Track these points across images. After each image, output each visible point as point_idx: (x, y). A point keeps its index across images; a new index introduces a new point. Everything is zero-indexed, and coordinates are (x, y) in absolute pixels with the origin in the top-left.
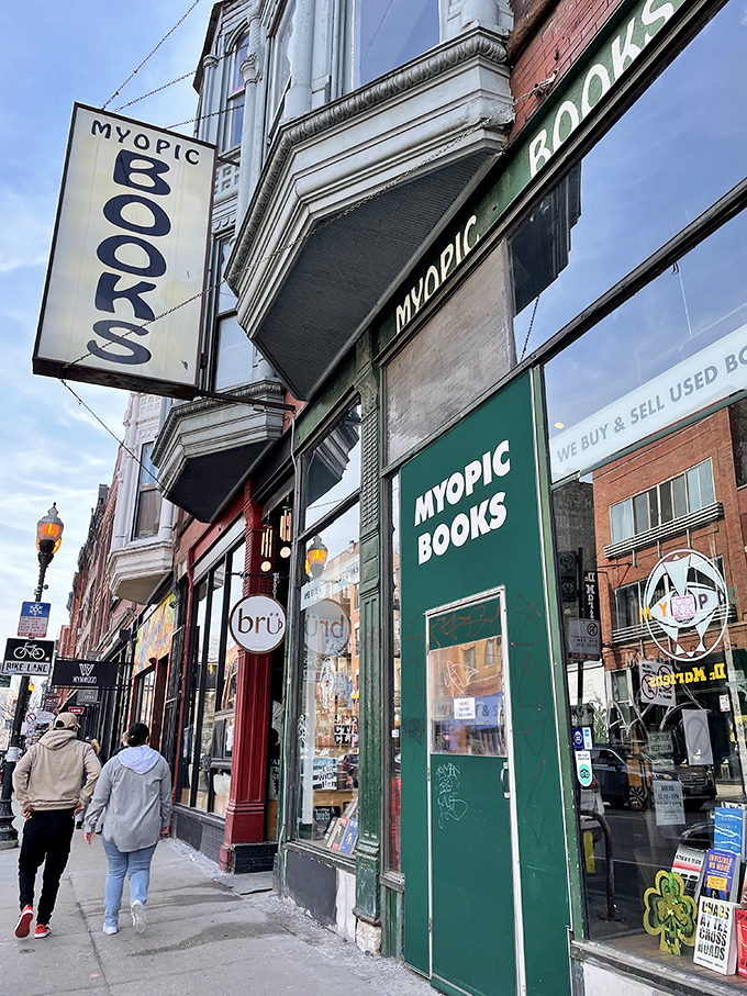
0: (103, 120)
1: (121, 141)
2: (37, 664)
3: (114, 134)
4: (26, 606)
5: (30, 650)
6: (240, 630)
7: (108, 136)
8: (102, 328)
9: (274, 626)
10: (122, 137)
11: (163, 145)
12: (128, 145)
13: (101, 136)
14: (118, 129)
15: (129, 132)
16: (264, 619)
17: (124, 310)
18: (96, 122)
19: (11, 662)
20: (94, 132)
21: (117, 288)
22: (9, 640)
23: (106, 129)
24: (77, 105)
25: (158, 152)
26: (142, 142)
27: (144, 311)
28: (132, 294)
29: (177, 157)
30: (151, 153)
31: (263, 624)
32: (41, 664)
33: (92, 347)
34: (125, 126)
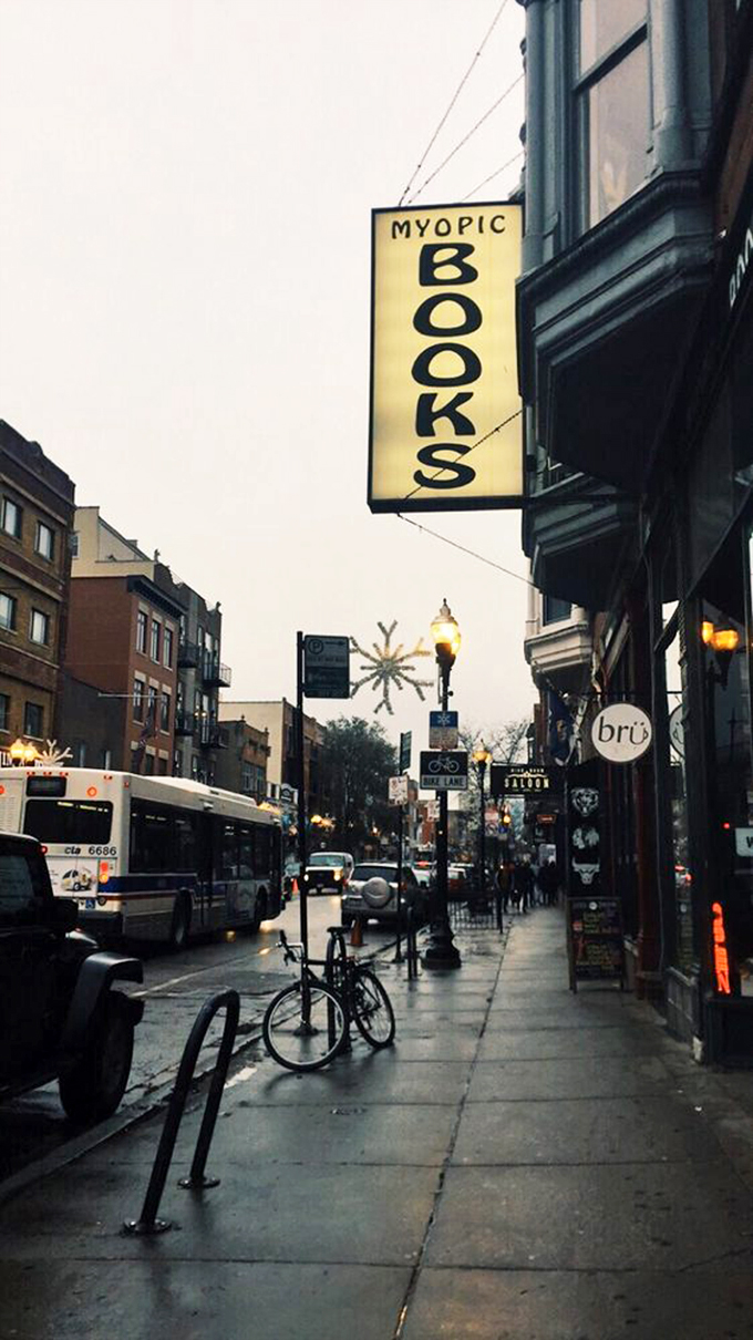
0: (401, 218)
1: (422, 235)
2: (453, 777)
3: (415, 230)
4: (434, 715)
5: (444, 763)
6: (600, 739)
7: (408, 235)
8: (425, 456)
9: (638, 737)
10: (423, 229)
11: (465, 222)
12: (431, 238)
13: (401, 236)
14: (418, 222)
15: (428, 221)
16: (627, 727)
17: (444, 430)
18: (396, 224)
19: (428, 776)
20: (394, 237)
21: (436, 407)
22: (422, 753)
23: (405, 227)
24: (375, 212)
25: (461, 232)
26: (443, 228)
27: (464, 427)
28: (450, 411)
29: (481, 231)
30: (454, 238)
31: (626, 733)
32: (457, 777)
33: (419, 477)
34: (422, 216)
